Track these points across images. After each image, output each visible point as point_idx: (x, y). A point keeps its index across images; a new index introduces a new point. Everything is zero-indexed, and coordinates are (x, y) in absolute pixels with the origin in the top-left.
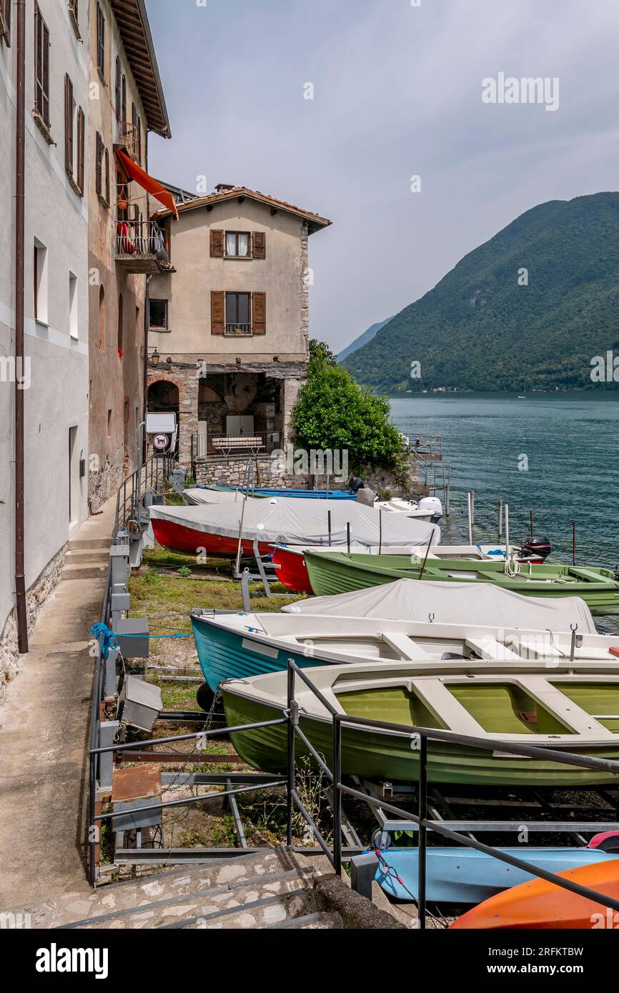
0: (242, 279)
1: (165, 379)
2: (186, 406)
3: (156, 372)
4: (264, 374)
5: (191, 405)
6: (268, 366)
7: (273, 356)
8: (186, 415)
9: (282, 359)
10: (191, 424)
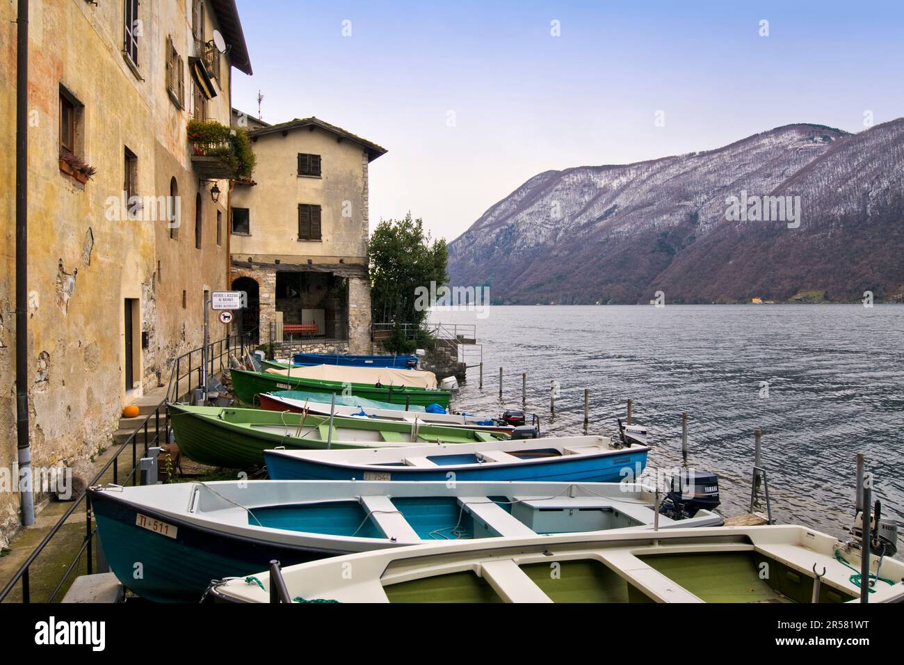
0: (313, 194)
1: (247, 276)
2: (265, 299)
3: (239, 270)
4: (332, 273)
5: (269, 298)
6: (335, 266)
7: (340, 259)
8: (265, 306)
9: (347, 261)
10: (270, 314)
